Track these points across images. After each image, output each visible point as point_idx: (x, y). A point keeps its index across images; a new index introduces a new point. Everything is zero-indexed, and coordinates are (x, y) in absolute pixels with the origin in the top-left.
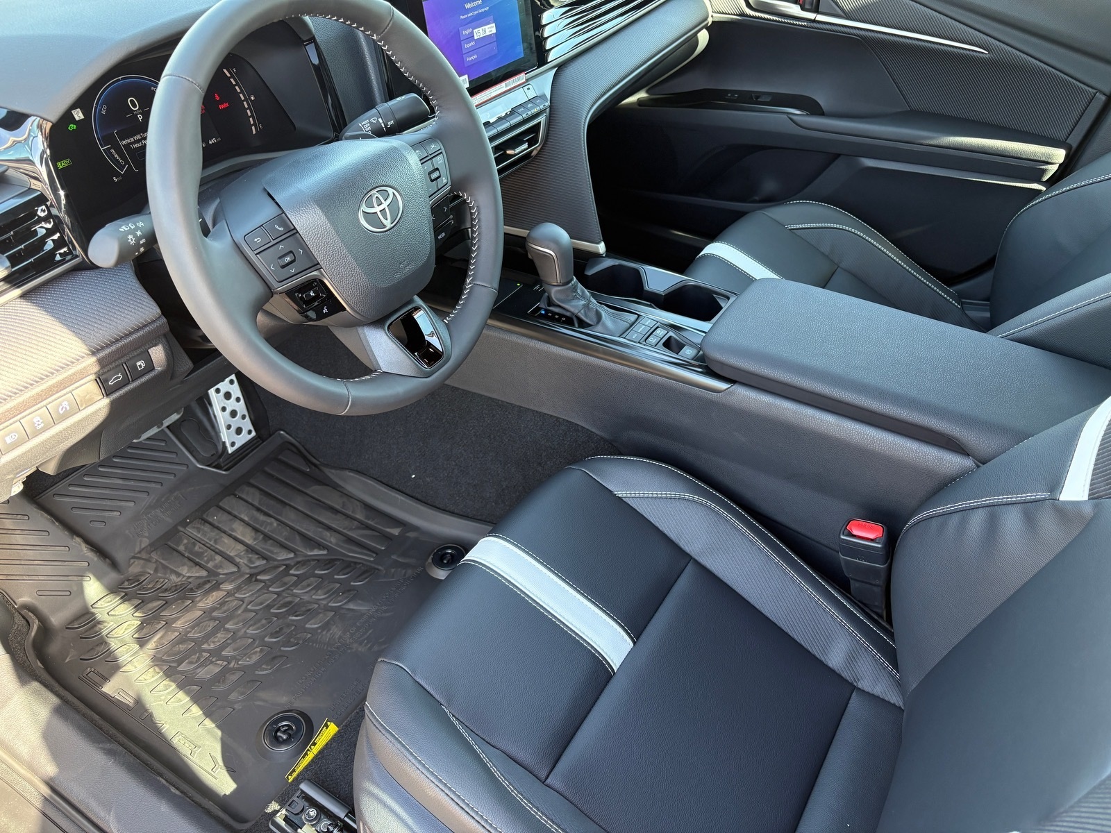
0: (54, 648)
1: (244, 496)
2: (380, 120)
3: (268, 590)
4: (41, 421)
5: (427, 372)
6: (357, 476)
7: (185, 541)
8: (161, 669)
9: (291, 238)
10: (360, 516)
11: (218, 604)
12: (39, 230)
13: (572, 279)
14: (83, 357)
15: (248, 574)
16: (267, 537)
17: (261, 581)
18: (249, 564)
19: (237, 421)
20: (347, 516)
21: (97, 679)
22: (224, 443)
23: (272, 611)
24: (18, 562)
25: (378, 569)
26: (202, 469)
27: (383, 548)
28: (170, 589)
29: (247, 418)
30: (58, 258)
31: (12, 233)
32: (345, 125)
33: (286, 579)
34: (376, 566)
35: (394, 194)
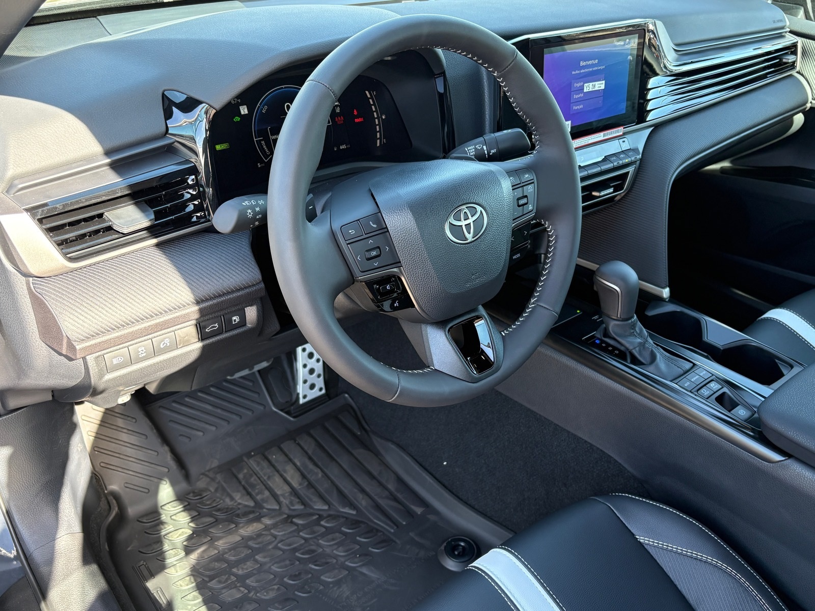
0: (122, 535)
1: (302, 443)
2: (485, 148)
3: (299, 533)
4: (144, 351)
5: (476, 378)
6: (398, 450)
7: (245, 471)
8: (195, 580)
9: (381, 235)
10: (391, 486)
11: (255, 535)
12: (186, 194)
13: (633, 317)
14: (189, 304)
15: (286, 514)
16: (311, 485)
17: (296, 525)
18: (289, 506)
19: (312, 379)
20: (381, 484)
21: (146, 573)
22: (298, 394)
23: (297, 554)
24: (117, 455)
25: (395, 542)
26: (276, 412)
27: (404, 523)
28: (222, 510)
29: (322, 377)
30: (194, 219)
31: (164, 193)
32: (454, 147)
33: (316, 528)
34: (394, 539)
35: (481, 212)
